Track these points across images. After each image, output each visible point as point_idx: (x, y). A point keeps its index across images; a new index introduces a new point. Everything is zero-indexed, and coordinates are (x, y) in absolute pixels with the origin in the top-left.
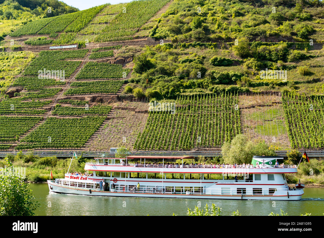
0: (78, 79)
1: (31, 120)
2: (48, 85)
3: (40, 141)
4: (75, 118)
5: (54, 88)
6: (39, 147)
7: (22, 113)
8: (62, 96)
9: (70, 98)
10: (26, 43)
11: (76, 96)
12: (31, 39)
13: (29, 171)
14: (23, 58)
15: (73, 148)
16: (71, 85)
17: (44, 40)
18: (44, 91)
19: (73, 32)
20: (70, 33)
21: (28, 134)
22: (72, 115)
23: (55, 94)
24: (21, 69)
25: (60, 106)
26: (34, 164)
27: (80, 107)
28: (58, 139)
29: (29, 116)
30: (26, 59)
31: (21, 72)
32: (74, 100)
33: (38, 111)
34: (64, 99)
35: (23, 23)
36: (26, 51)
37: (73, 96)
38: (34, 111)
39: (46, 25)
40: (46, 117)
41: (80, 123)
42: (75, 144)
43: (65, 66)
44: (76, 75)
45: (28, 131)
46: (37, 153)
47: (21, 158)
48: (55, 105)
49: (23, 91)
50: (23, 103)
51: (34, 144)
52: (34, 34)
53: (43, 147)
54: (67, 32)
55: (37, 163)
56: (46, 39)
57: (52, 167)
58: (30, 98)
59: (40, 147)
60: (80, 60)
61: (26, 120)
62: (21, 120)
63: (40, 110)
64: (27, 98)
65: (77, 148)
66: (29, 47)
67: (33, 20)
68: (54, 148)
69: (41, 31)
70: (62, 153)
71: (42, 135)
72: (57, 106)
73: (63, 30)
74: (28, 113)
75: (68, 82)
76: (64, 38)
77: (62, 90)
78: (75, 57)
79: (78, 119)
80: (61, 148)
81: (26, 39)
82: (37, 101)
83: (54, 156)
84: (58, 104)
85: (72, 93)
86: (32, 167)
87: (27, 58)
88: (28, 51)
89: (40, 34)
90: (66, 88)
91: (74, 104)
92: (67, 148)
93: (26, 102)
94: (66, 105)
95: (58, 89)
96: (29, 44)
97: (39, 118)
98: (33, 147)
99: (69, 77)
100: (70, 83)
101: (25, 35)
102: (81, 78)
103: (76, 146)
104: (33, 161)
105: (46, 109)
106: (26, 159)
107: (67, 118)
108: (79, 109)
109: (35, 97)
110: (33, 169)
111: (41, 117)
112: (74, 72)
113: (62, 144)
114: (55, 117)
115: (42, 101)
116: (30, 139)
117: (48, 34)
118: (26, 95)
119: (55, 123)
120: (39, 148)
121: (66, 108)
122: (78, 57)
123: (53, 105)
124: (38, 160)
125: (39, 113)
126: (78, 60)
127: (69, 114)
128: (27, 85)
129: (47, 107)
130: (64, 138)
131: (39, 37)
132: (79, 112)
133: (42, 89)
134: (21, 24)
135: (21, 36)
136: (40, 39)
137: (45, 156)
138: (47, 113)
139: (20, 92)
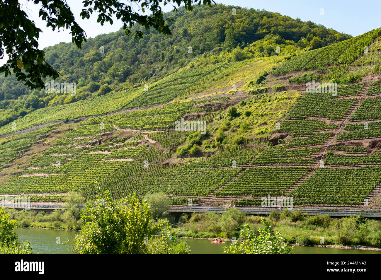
0: (353, 120)
1: (298, 170)
2: (317, 129)
3: (309, 197)
4: (351, 168)
5: (324, 132)
6: (308, 203)
7: (288, 163)
8: (333, 142)
9: (344, 144)
10: (290, 82)
11: (351, 141)
12: (295, 76)
13: (297, 231)
14: (286, 99)
15: (349, 205)
16: (344, 128)
17: (311, 76)
18: (312, 136)
19: (345, 63)
20: (341, 66)
21: (295, 188)
22: (347, 164)
23: (326, 140)
24: (285, 112)
25: (332, 154)
26: (303, 223)
27: (356, 155)
28: (331, 194)
29: (296, 167)
30: (290, 100)
31: (285, 115)
32: (349, 147)
33: (306, 160)
34: (337, 145)
35: (285, 59)
36: (290, 91)
37: (347, 142)
38: (301, 160)
39: (312, 59)
40: (315, 167)
41: (357, 174)
42: (352, 200)
43: (337, 106)
44: (351, 116)
45: (295, 184)
46: (306, 210)
47: (287, 216)
48: (325, 153)
49: (288, 138)
50: (289, 151)
51: (303, 200)
52: (299, 70)
53: (313, 203)
54: (337, 65)
55: (307, 222)
56: (312, 75)
57: (325, 228)
58: (296, 145)
59: (310, 203)
60: (355, 97)
61: (292, 171)
62: (286, 171)
63: (308, 159)
64: (293, 145)
65: (354, 206)
66: (294, 85)
67: (297, 54)
68: (326, 205)
69: (307, 66)
70: (336, 211)
71: (311, 189)
72: (328, 154)
73: (333, 63)
74: (294, 162)
75: (341, 125)
76: (334, 71)
77: (333, 135)
78: (349, 94)
79: (354, 169)
80: (335, 205)
81: (290, 77)
82: (304, 148)
83: (326, 214)
84: (329, 151)
85: (346, 138)
86: (300, 227)
87: (292, 98)
88: (292, 91)
89: (306, 70)
90: (338, 132)
91: (349, 151)
92: (342, 205)
93: (292, 149)
94: (339, 153)
95: (328, 134)
96: (294, 82)
97: (308, 168)
98: (301, 203)
99: (342, 118)
100: (344, 125)
101: (288, 72)
102: (357, 119)
103: (352, 202)
104: (302, 220)
105: (315, 158)
106: (293, 217)
107: (341, 168)
108: (356, 157)
109: (302, 144)
110: (302, 229)
111: (310, 167)
112: (349, 112)
113: (336, 200)
114: (327, 167)
115: (310, 148)
116: (297, 194)
117: (315, 68)
118: (292, 142)
119: (326, 175)
120: (309, 205)
121: (339, 156)
122: (352, 94)
123: (324, 153)
124: (307, 218)
125: (306, 162)
126: (352, 98)
127: (342, 164)
128: (292, 130)
129: (317, 156)
130: (338, 193)
131: (304, 73)
132: (355, 161)
133: (310, 134)
134: (284, 60)
135: (284, 73)
136: (306, 75)
137: (315, 214)
138: (317, 162)
139: (285, 139)
